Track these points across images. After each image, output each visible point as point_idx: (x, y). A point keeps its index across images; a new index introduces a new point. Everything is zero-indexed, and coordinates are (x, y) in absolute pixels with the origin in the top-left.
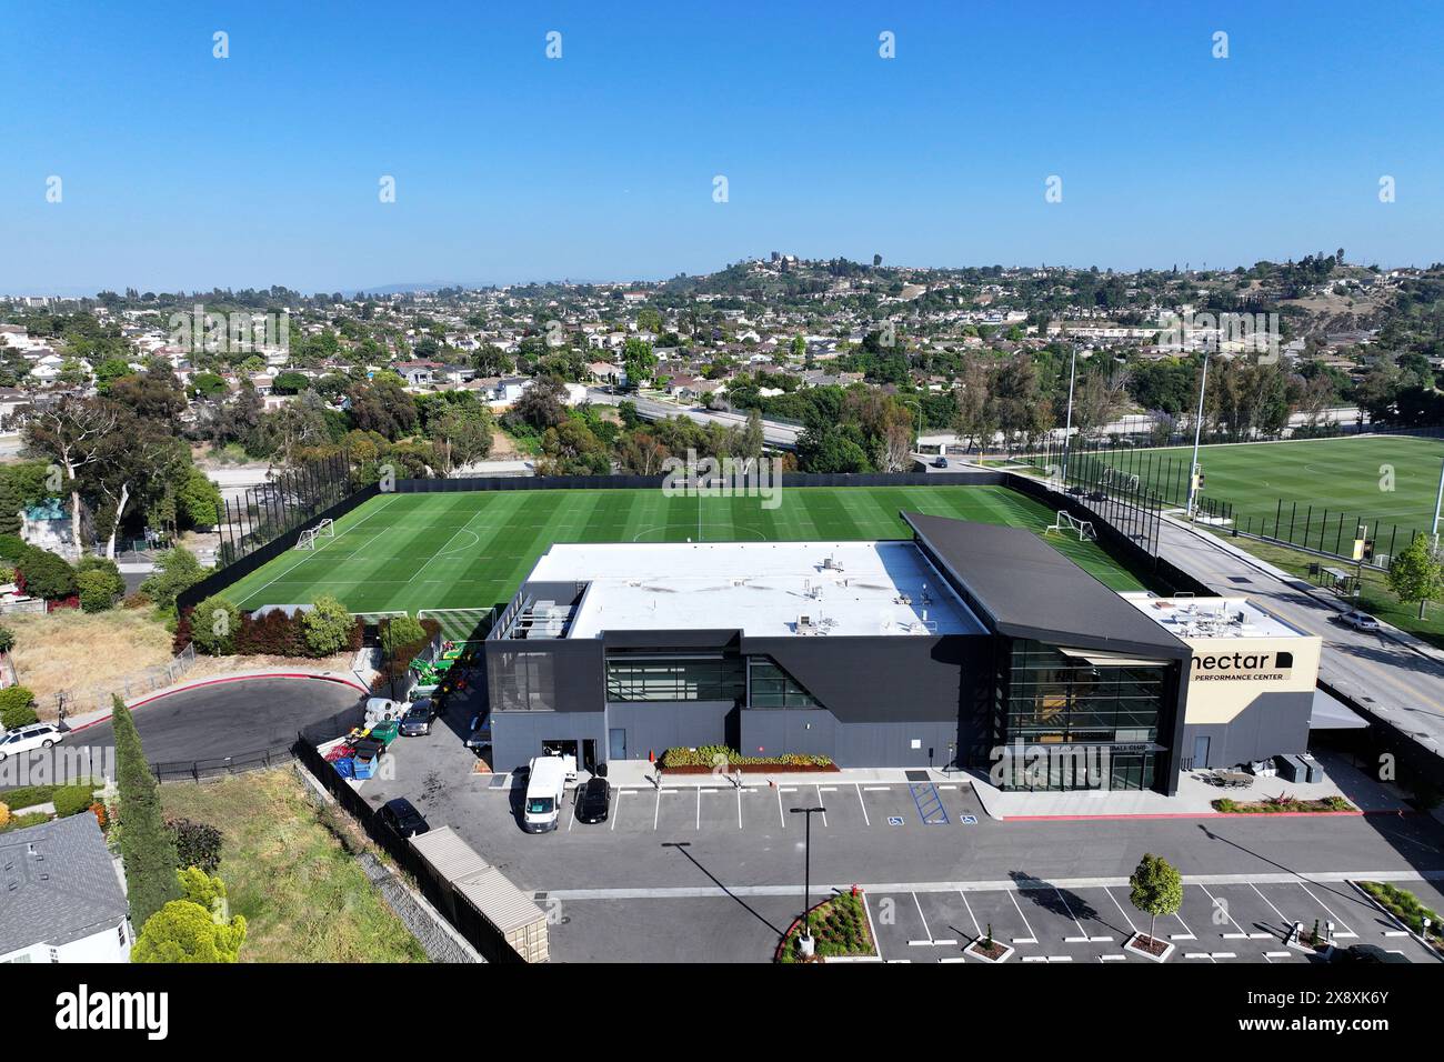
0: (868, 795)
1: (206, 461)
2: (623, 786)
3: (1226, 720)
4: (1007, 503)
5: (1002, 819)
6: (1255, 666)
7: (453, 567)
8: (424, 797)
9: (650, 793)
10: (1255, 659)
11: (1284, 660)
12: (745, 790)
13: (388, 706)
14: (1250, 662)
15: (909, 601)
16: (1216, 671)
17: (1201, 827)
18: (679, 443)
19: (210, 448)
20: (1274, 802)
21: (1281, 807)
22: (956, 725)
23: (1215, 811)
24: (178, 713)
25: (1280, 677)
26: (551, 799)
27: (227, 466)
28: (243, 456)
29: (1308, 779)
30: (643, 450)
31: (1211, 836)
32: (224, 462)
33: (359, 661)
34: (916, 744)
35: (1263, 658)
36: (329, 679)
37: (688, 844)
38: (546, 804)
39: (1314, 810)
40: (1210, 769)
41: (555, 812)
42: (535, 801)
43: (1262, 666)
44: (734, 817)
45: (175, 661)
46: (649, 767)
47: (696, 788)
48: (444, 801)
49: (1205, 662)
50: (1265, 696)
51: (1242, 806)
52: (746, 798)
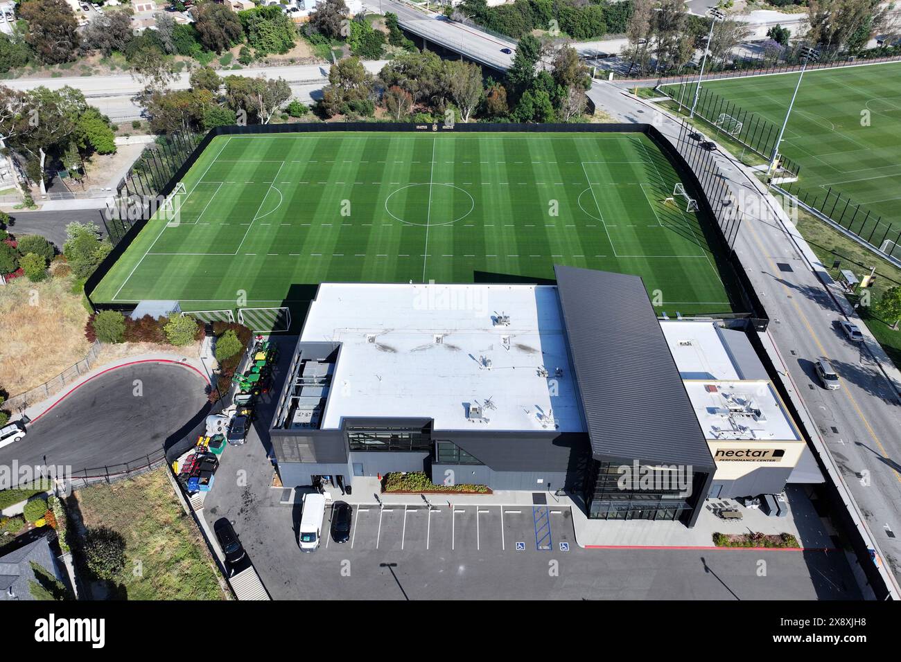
0: (507, 517)
1: (100, 68)
2: (361, 503)
3: (735, 479)
4: (644, 158)
5: (584, 547)
6: (759, 456)
7: (265, 234)
8: (242, 511)
9: (375, 511)
10: (760, 453)
11: (779, 453)
12: (433, 511)
13: (219, 422)
14: (757, 454)
15: (547, 375)
16: (734, 457)
17: (703, 560)
18: (423, 78)
19: (101, 56)
20: (752, 536)
21: (755, 543)
22: (566, 473)
23: (713, 544)
24: (94, 404)
25: (774, 460)
26: (314, 533)
27: (115, 72)
28: (125, 63)
29: (778, 514)
30: (396, 99)
31: (707, 569)
32: (113, 69)
33: (204, 349)
34: (540, 481)
35: (765, 452)
36: (186, 365)
37: (395, 565)
38: (312, 536)
39: (774, 545)
40: (720, 499)
41: (317, 540)
42: (305, 535)
43: (763, 456)
44: (424, 539)
45: (88, 346)
46: (377, 483)
47: (403, 507)
48: (253, 515)
49: (727, 453)
50: (762, 469)
51: (731, 540)
52: (434, 517)
